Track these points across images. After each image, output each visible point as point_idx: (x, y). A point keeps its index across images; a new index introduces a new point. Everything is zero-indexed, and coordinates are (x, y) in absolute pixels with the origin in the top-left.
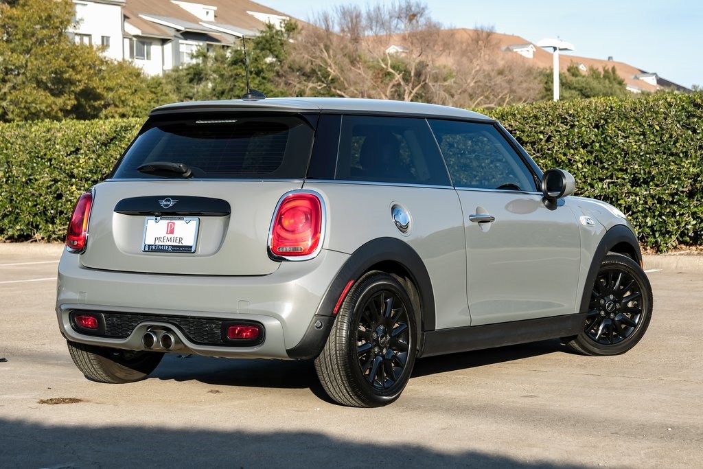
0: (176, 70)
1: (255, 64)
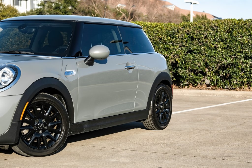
0: (32, 11)
1: (64, 9)
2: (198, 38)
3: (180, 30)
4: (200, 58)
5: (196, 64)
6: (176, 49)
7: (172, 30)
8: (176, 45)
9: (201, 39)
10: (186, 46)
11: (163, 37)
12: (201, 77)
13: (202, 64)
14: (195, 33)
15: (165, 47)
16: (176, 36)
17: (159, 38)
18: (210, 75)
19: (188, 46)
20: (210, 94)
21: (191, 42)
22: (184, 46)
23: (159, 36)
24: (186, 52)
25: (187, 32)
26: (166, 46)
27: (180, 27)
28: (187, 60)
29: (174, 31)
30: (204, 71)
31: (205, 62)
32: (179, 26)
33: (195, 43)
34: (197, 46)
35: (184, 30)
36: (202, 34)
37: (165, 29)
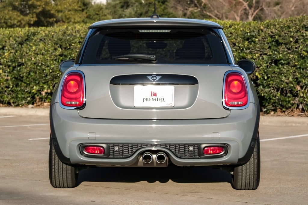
2: (286, 42)
3: (262, 30)
4: (288, 71)
5: (283, 80)
6: (256, 59)
7: (250, 33)
8: (254, 53)
9: (290, 45)
10: (268, 54)
11: (237, 41)
12: (290, 99)
13: (291, 79)
14: (282, 35)
15: (239, 55)
16: (255, 39)
17: (232, 43)
18: (302, 95)
19: (271, 54)
20: (299, 123)
21: (275, 48)
22: (266, 54)
23: (232, 41)
24: (268, 63)
25: (270, 34)
26: (241, 54)
27: (262, 28)
28: (270, 74)
29: (253, 33)
30: (294, 90)
31: (295, 77)
32: (261, 25)
33: (281, 49)
34: (283, 54)
35: (267, 32)
36: (291, 37)
37: (241, 30)
